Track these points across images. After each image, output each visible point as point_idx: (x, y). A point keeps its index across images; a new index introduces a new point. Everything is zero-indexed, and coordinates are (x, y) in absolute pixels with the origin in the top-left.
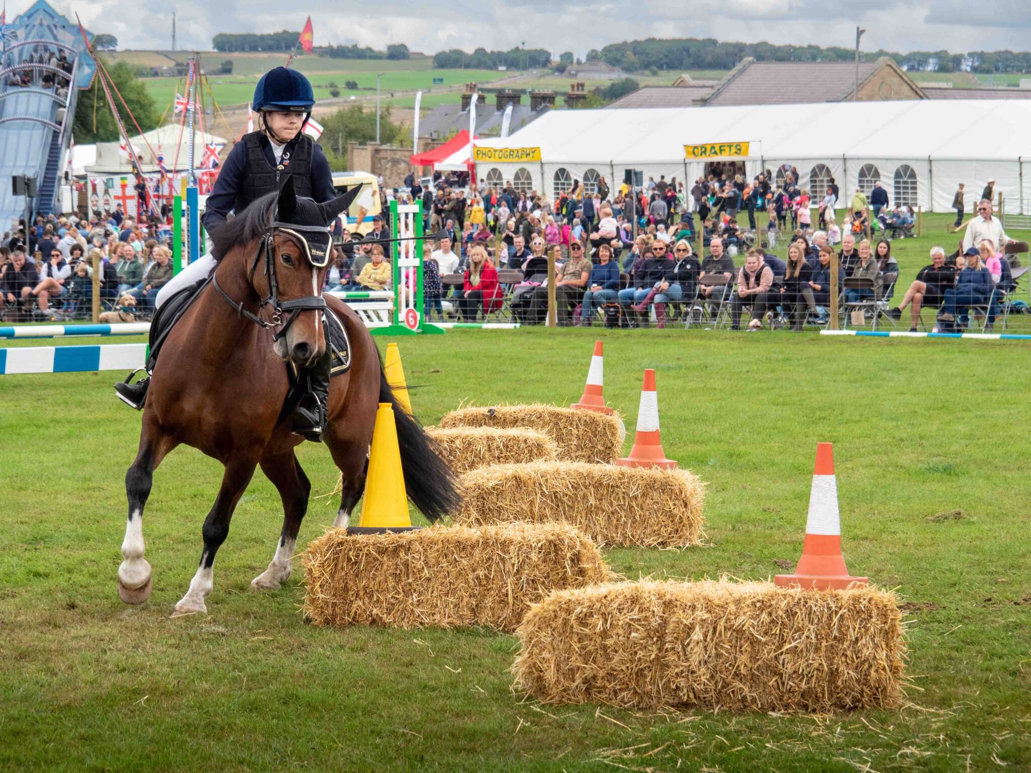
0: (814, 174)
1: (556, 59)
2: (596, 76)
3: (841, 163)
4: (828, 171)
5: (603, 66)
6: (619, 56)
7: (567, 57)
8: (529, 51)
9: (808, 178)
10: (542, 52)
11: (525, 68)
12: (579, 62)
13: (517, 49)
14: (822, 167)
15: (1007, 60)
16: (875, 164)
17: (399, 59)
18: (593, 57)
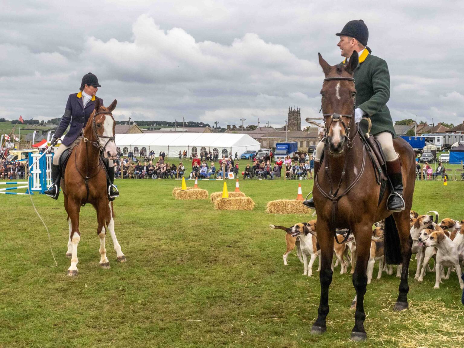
0: (124, 149)
1: (40, 122)
2: (50, 126)
3: (130, 146)
4: (127, 148)
5: (51, 124)
6: (55, 121)
7: (43, 121)
8: (34, 120)
9: (123, 150)
10: (37, 120)
11: (33, 124)
12: (46, 123)
13: (31, 120)
14: (126, 148)
15: (143, 123)
16: (138, 147)
17: (3, 122)
18: (49, 122)
